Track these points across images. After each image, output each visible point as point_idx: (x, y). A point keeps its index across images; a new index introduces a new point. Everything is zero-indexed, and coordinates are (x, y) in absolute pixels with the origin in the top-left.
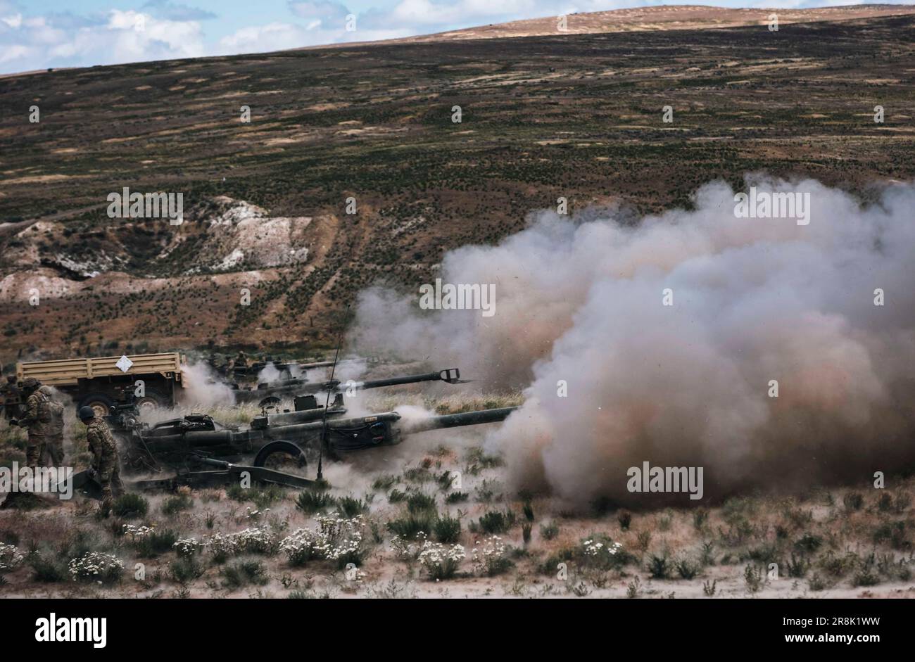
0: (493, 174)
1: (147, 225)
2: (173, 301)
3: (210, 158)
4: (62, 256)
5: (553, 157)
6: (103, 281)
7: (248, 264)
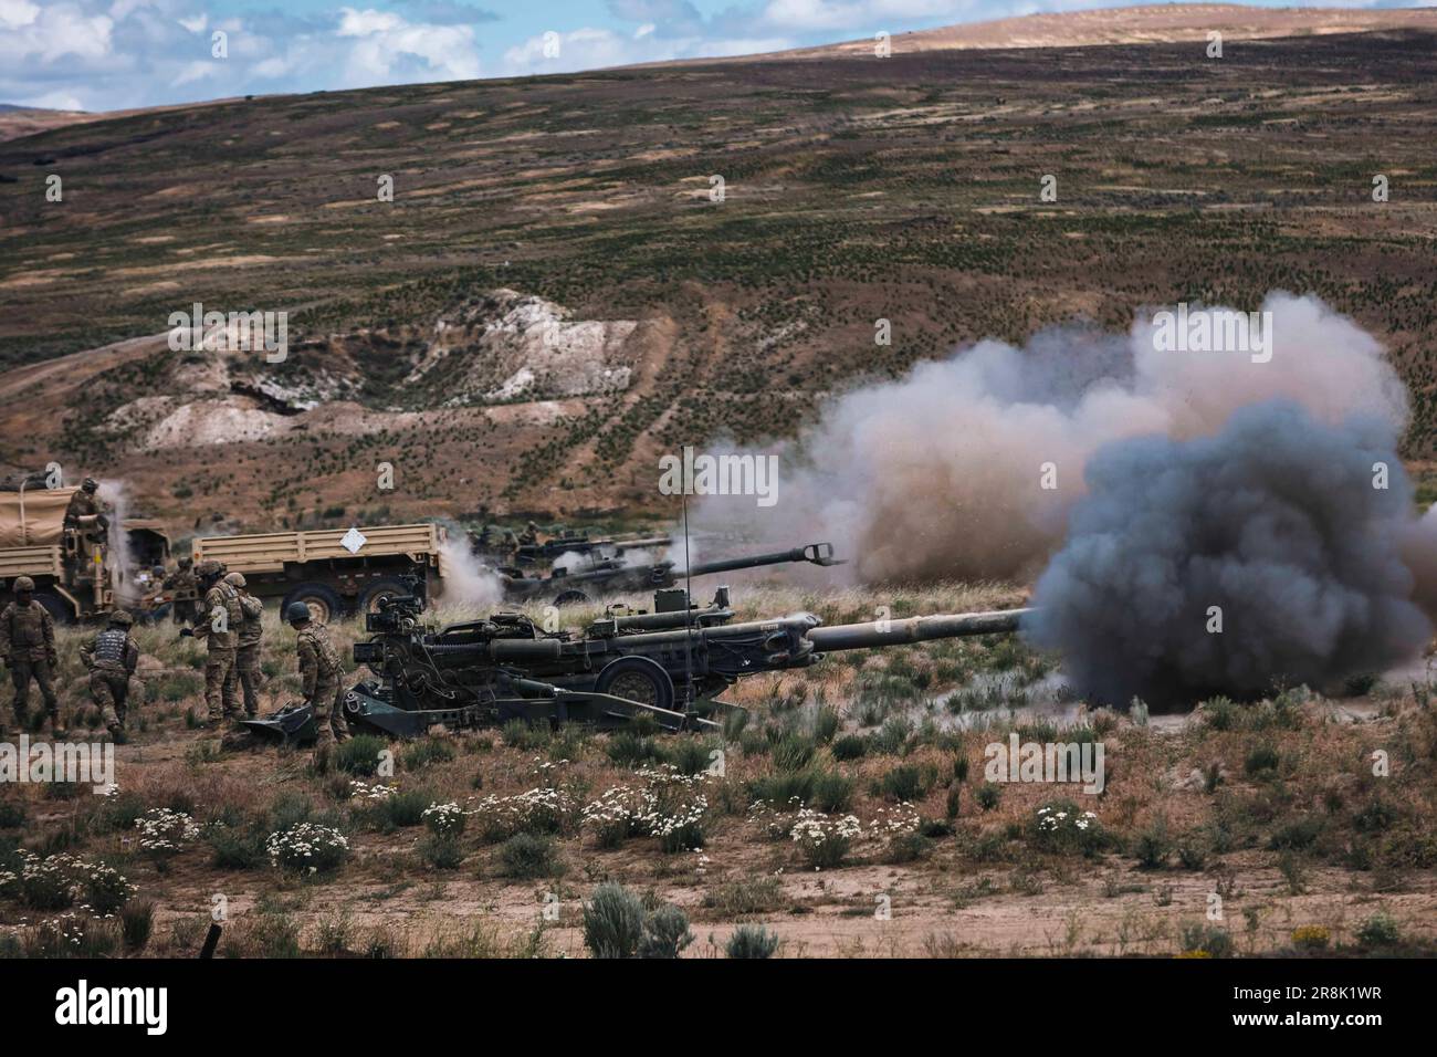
0: (910, 257)
1: (390, 332)
2: (427, 446)
3: (486, 231)
4: (262, 378)
5: (1002, 232)
6: (324, 415)
7: (541, 391)
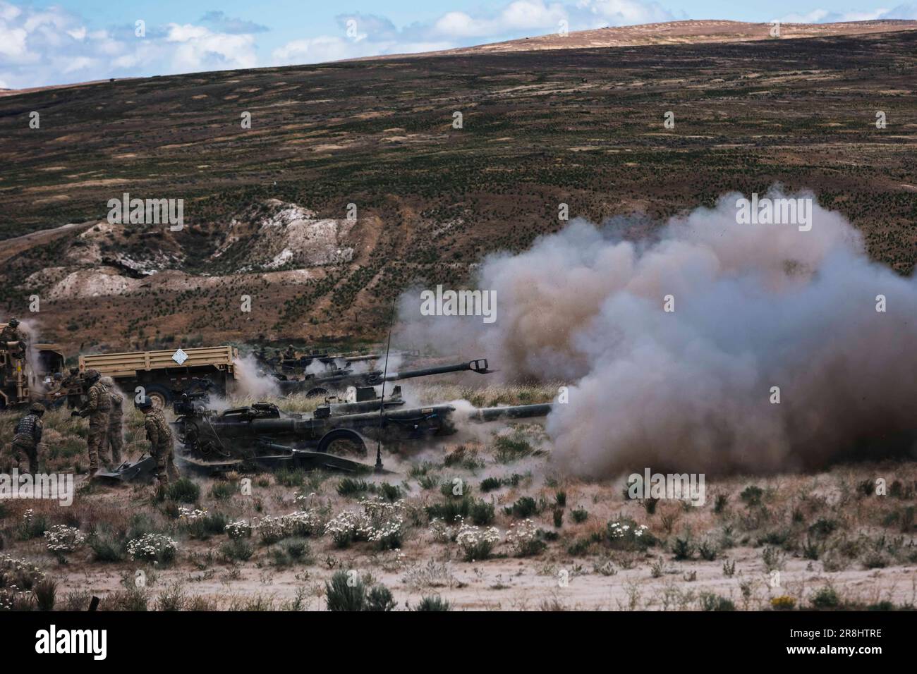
0: (528, 178)
1: (202, 226)
2: (226, 298)
3: (261, 163)
4: (122, 255)
5: (585, 162)
6: (161, 279)
7: (297, 262)
